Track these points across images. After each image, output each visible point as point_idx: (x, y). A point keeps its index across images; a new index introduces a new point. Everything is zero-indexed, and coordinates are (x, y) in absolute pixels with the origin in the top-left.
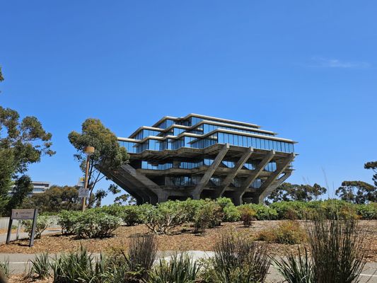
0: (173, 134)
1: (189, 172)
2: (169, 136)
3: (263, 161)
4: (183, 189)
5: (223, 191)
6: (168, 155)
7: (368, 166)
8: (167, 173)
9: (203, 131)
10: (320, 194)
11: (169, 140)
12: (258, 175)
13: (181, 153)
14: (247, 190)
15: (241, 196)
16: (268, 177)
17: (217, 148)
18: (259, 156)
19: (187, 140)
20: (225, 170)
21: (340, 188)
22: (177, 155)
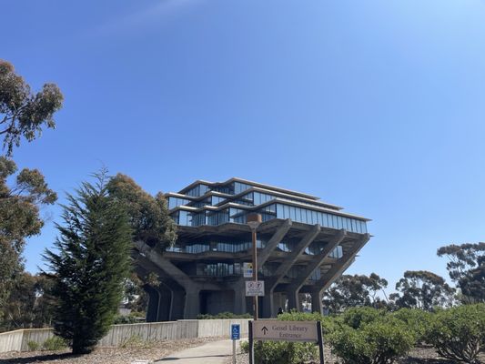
0: (210, 203)
1: (230, 256)
2: (207, 206)
3: (330, 244)
4: (221, 280)
5: (276, 284)
6: (205, 232)
7: (441, 252)
8: (200, 257)
9: (252, 202)
10: (379, 288)
11: (207, 212)
12: (321, 263)
13: (223, 230)
14: (306, 282)
15: (297, 291)
16: (332, 265)
17: (274, 224)
18: (326, 236)
19: (233, 212)
20: (281, 255)
21: (402, 280)
22: (217, 233)
